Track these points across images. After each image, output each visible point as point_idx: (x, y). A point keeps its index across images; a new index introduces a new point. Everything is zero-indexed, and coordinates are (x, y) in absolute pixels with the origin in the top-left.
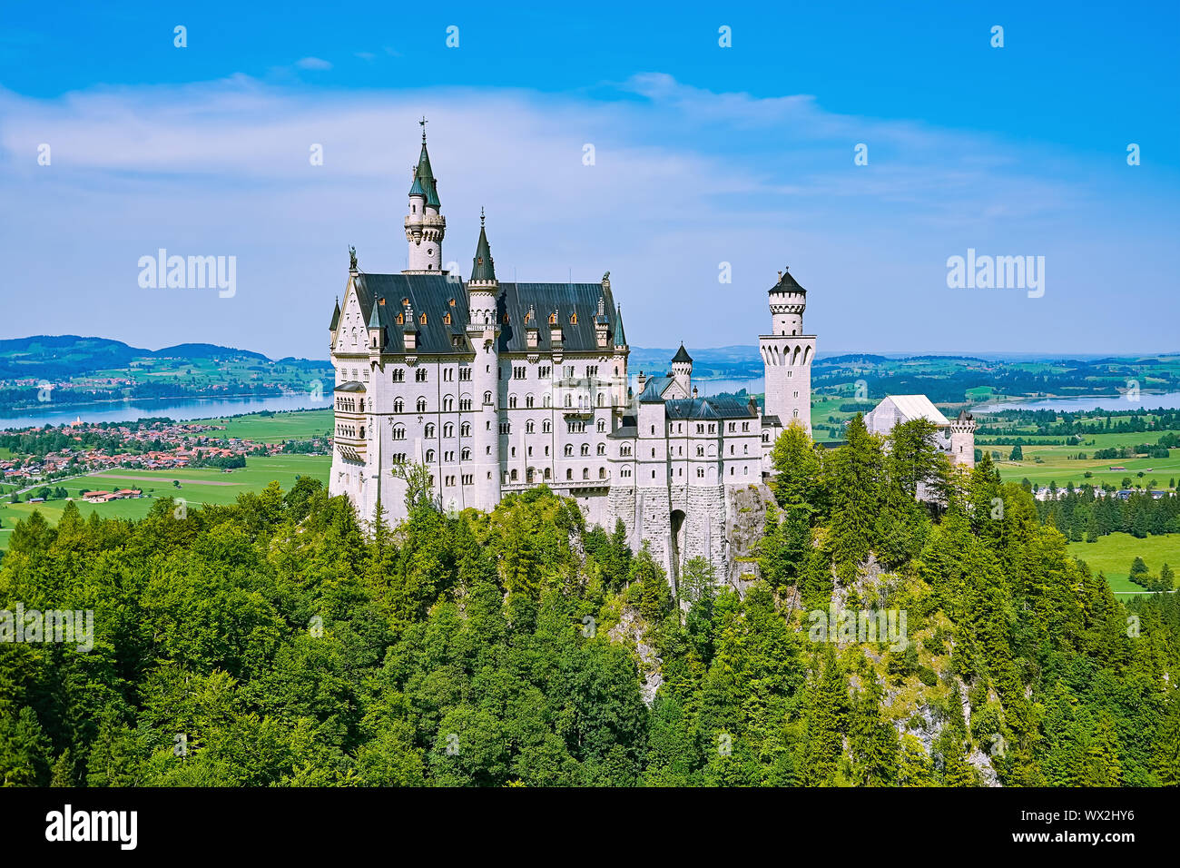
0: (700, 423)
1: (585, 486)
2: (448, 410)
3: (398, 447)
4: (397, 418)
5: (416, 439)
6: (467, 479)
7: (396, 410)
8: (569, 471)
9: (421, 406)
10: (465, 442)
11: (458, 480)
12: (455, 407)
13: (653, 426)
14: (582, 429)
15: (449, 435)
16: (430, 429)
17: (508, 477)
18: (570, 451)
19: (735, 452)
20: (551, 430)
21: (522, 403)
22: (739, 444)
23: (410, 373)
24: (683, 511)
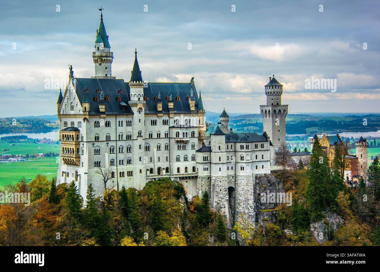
0: (242, 144)
1: (186, 176)
2: (121, 139)
3: (97, 158)
4: (97, 144)
5: (106, 154)
6: (130, 174)
7: (96, 140)
9: (108, 139)
10: (129, 155)
11: (126, 174)
12: (124, 138)
13: (220, 146)
14: (184, 148)
15: (121, 152)
16: (112, 149)
17: (148, 172)
18: (178, 160)
19: (258, 158)
20: (169, 149)
21: (155, 136)
22: (259, 154)
23: (102, 123)
24: (234, 187)
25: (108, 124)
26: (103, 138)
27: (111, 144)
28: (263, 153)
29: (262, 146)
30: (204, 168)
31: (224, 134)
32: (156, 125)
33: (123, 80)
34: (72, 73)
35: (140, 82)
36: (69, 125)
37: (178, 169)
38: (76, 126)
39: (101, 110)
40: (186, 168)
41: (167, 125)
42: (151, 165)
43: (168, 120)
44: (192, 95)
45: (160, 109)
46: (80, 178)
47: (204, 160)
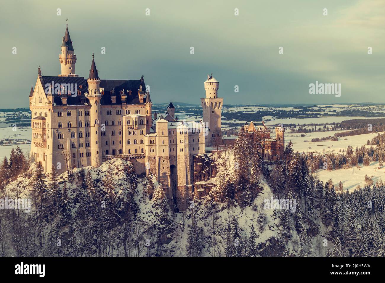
1: (136, 156)
2: (80, 126)
3: (60, 142)
4: (60, 130)
5: (68, 138)
6: (89, 154)
7: (59, 127)
8: (129, 150)
9: (69, 125)
10: (87, 139)
11: (85, 155)
12: (84, 125)
13: (163, 132)
14: (134, 133)
15: (81, 137)
16: (73, 135)
18: (129, 143)
19: (195, 141)
20: (122, 134)
21: (110, 123)
22: (196, 138)
23: (65, 113)
24: (175, 165)
25: (69, 114)
26: (65, 125)
27: (72, 130)
28: (199, 137)
30: (151, 150)
31: (166, 122)
32: (111, 114)
33: (84, 77)
35: (97, 79)
36: (38, 115)
38: (43, 115)
39: (63, 103)
40: (136, 150)
41: (120, 114)
42: (107, 148)
43: (121, 111)
44: (141, 90)
45: (114, 101)
46: (47, 158)
47: (150, 143)
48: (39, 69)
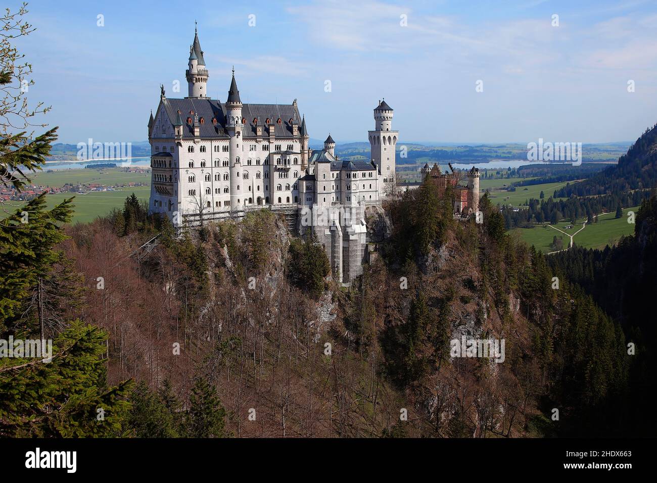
0: (348, 173)
2: (217, 166)
3: (191, 186)
4: (191, 170)
5: (201, 182)
6: (227, 203)
9: (203, 164)
10: (226, 183)
11: (223, 204)
12: (221, 164)
13: (325, 175)
14: (286, 176)
15: (217, 179)
16: (207, 177)
17: (247, 202)
18: (280, 188)
19: (365, 188)
20: (269, 177)
21: (254, 163)
22: (367, 184)
23: (197, 148)
25: (203, 149)
26: (197, 164)
27: (207, 171)
28: (370, 182)
29: (370, 175)
30: (307, 199)
31: (329, 162)
32: (255, 150)
33: (219, 100)
34: (163, 93)
35: (238, 103)
36: (161, 150)
37: (280, 199)
38: (168, 151)
39: (196, 134)
40: (288, 198)
41: (268, 150)
42: (250, 195)
43: (269, 146)
44: (295, 118)
45: (260, 133)
47: (307, 190)
48: (162, 89)
